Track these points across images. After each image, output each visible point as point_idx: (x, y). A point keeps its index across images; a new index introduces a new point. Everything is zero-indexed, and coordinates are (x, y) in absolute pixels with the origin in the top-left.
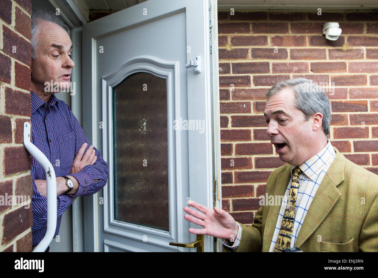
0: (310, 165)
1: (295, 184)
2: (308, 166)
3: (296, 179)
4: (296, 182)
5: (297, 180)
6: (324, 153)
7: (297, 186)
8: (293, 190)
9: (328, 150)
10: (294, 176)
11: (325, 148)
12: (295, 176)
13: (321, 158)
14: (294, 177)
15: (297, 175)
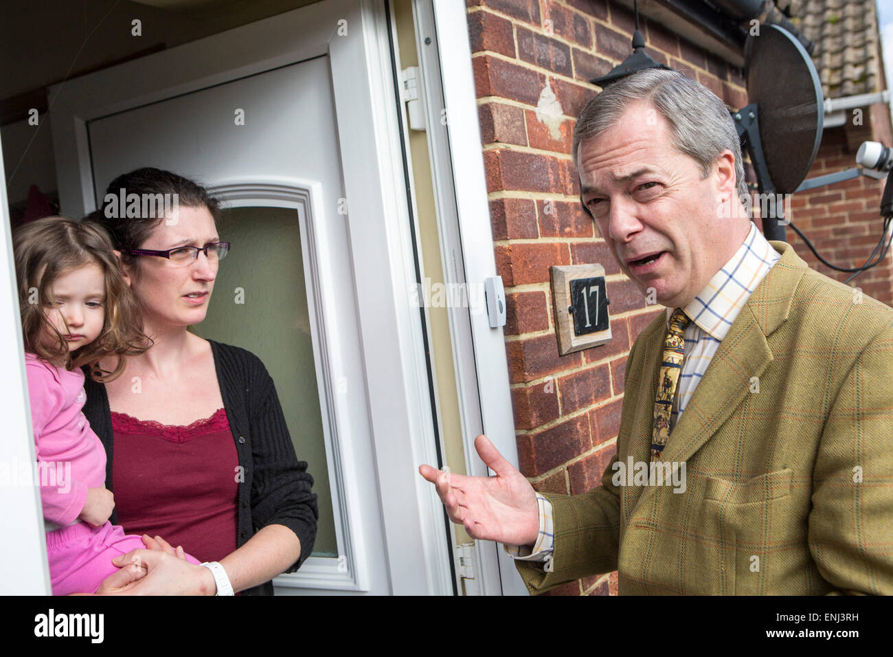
0: (708, 301)
1: (672, 356)
2: (703, 303)
3: (674, 343)
4: (676, 351)
5: (677, 344)
6: (741, 262)
7: (676, 362)
8: (666, 374)
9: (749, 251)
10: (670, 333)
11: (744, 248)
12: (673, 336)
13: (734, 276)
14: (670, 336)
15: (679, 331)
